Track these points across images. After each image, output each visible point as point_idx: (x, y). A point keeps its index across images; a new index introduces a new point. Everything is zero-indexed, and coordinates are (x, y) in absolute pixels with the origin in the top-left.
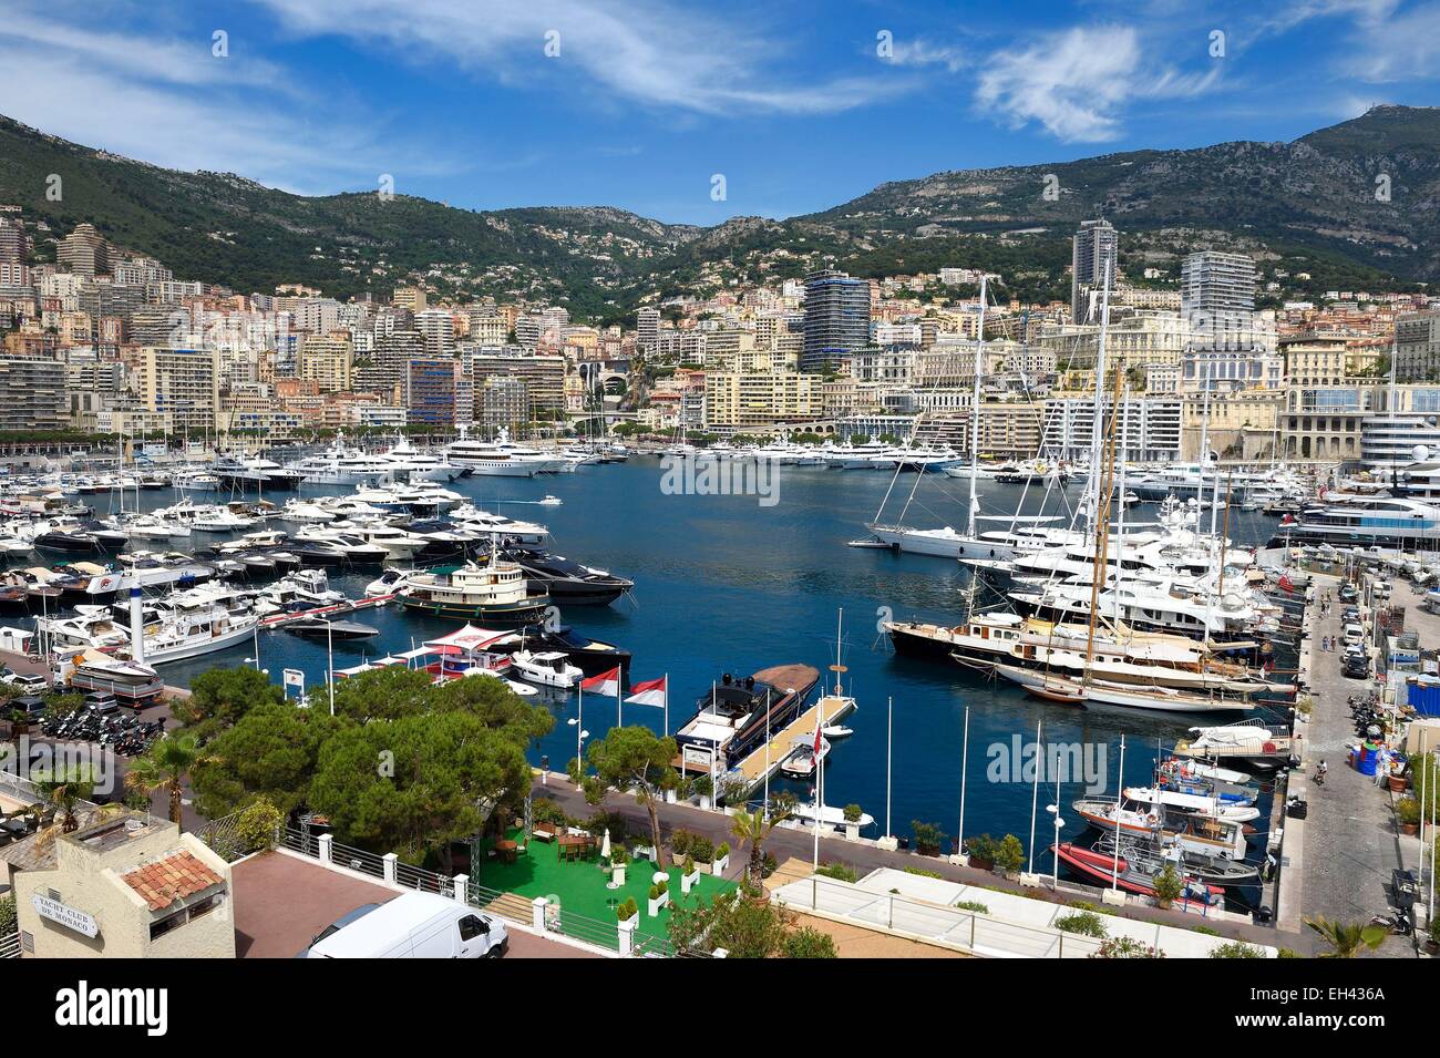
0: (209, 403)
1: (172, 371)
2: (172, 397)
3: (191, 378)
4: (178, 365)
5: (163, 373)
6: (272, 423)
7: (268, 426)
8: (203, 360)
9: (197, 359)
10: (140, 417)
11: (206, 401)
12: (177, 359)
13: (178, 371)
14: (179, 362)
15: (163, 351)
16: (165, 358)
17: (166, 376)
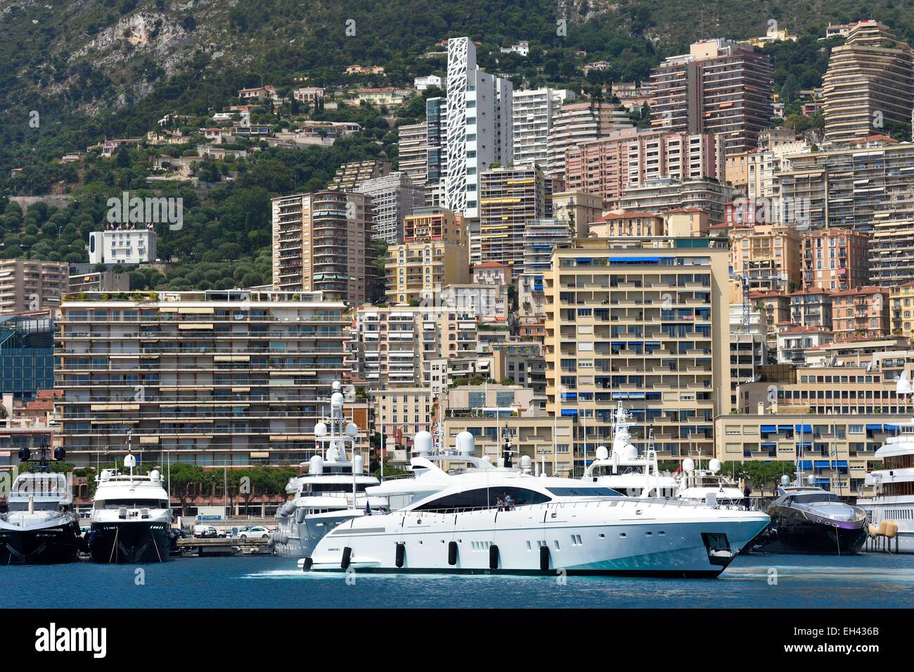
0: (704, 396)
1: (601, 313)
2: (603, 381)
3: (651, 330)
4: (617, 297)
5: (580, 320)
6: (855, 449)
7: (845, 456)
8: (684, 279)
9: (669, 279)
10: (492, 432)
11: (693, 390)
12: (615, 280)
13: (617, 314)
14: (620, 288)
15: (583, 262)
16: (584, 279)
17: (586, 326)
